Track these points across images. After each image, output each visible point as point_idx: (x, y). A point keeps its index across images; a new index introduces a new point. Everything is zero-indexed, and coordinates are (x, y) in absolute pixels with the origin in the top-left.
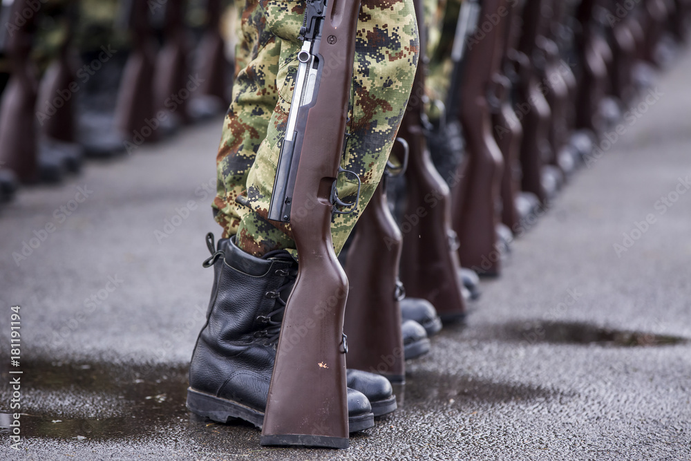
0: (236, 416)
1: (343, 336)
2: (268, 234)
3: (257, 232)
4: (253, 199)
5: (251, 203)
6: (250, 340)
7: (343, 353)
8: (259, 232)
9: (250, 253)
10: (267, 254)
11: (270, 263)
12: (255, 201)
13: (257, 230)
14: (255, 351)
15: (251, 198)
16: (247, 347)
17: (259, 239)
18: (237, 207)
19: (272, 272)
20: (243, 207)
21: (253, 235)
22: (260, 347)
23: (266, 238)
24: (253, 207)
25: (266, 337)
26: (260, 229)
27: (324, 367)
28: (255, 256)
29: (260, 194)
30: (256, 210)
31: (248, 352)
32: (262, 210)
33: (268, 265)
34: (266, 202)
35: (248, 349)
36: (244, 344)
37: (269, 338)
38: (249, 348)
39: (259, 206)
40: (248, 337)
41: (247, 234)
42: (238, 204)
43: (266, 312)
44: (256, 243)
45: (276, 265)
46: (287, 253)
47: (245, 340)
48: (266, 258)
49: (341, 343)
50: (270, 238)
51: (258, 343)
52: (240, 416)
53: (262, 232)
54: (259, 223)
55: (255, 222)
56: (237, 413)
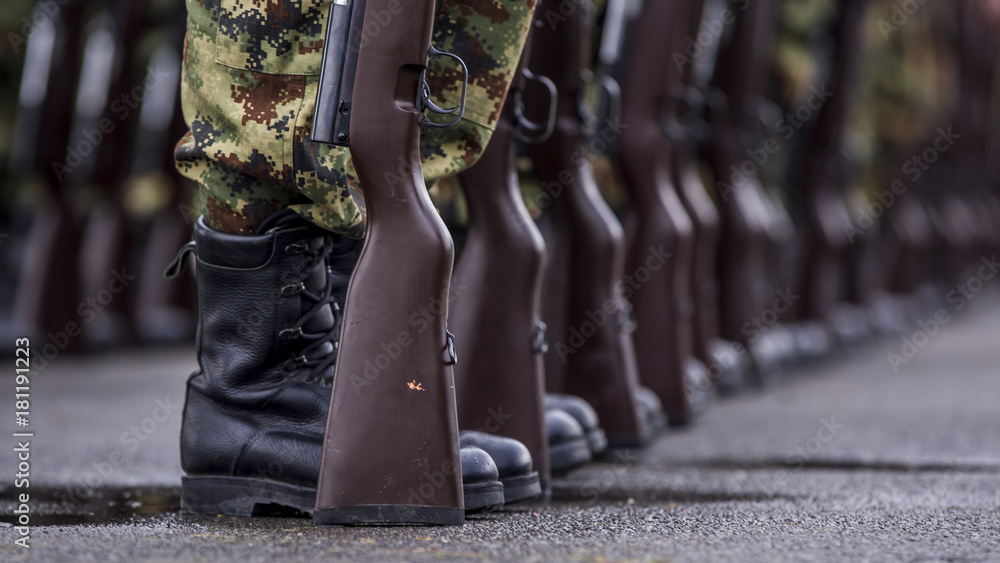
0: (267, 501)
1: (448, 336)
2: (252, 192)
3: (233, 195)
4: (206, 141)
5: (204, 150)
6: (279, 378)
7: (449, 364)
8: (236, 193)
9: (234, 233)
10: (261, 226)
11: (272, 239)
12: (210, 144)
13: (231, 191)
14: (290, 394)
15: (202, 141)
16: (276, 390)
17: (240, 204)
18: (184, 168)
19: (281, 254)
20: (193, 164)
21: (228, 202)
22: (300, 385)
23: (250, 199)
24: (211, 156)
25: (305, 366)
26: (236, 189)
27: (418, 388)
28: (243, 234)
29: (215, 128)
30: (216, 160)
31: (280, 396)
32: (227, 156)
33: (269, 244)
34: (229, 140)
35: (278, 393)
36: (272, 385)
37: (312, 367)
38: (281, 390)
39: (219, 152)
40: (276, 372)
41: (218, 203)
42: (184, 163)
43: (291, 320)
44: (238, 214)
45: (282, 239)
46: (293, 212)
47: (269, 380)
48: (262, 233)
49: (445, 348)
50: (255, 196)
51: (295, 379)
52: (275, 500)
53: (240, 192)
54: (231, 180)
55: (223, 179)
56: (269, 495)
